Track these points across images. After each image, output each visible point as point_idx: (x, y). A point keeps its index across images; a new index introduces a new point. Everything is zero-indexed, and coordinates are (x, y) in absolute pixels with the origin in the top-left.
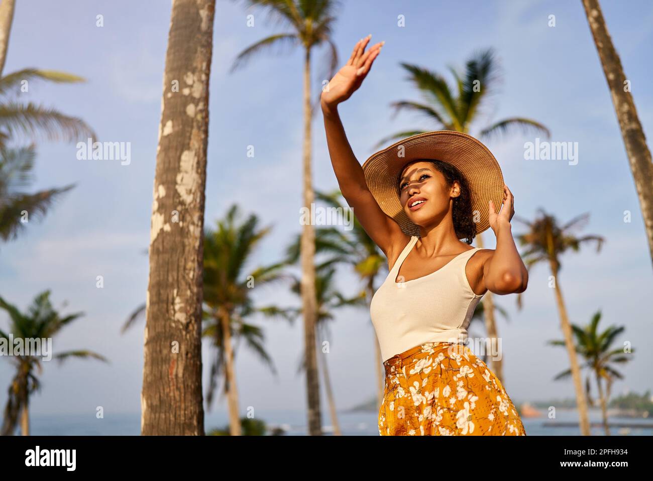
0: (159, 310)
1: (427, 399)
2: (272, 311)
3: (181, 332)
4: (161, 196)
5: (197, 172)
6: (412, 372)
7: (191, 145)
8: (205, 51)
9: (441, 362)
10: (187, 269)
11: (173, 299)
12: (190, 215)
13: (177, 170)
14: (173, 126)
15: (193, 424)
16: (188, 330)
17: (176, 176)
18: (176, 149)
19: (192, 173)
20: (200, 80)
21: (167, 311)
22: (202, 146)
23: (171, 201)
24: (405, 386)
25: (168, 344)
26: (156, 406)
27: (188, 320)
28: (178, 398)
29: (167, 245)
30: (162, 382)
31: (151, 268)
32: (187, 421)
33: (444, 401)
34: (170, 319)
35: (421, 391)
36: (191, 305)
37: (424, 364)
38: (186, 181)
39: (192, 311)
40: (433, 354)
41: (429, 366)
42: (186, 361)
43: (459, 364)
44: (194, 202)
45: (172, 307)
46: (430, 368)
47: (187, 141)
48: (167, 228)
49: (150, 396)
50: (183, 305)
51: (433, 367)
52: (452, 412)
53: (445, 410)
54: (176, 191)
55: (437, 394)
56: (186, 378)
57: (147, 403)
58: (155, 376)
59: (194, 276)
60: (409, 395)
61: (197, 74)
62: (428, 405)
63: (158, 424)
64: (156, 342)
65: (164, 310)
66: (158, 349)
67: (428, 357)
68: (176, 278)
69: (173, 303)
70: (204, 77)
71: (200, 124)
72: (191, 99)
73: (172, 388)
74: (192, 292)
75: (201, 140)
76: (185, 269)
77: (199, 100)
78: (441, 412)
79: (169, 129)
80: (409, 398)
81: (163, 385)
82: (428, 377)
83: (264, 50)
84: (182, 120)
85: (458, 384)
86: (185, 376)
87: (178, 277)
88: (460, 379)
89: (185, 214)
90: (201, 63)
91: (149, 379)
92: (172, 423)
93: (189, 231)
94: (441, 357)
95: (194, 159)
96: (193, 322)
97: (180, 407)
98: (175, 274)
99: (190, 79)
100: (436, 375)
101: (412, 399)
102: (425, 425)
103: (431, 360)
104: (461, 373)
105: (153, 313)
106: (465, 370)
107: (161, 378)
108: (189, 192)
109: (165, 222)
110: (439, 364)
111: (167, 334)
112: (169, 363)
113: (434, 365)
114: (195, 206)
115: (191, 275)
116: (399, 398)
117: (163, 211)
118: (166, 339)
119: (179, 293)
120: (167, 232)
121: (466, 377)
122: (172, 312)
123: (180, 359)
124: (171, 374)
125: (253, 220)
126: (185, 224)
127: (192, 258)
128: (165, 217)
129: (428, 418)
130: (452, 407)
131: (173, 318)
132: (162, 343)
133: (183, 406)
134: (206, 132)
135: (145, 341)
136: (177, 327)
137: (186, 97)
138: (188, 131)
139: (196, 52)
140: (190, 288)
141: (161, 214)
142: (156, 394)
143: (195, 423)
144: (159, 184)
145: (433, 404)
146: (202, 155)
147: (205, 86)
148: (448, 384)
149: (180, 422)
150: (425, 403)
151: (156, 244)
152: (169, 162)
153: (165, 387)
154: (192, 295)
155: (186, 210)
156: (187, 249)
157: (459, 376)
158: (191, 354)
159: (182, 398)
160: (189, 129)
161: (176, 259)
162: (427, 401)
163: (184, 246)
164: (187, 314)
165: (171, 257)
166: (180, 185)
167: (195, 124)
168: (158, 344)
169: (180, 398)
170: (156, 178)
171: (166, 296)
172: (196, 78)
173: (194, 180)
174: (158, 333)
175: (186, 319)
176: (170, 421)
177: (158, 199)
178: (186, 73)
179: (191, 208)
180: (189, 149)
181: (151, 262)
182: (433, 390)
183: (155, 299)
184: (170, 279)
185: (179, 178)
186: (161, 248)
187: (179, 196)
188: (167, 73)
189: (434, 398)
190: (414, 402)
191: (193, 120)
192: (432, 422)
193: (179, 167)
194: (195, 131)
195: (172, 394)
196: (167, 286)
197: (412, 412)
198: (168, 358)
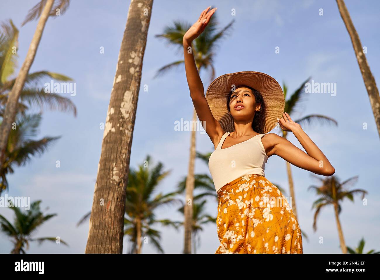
0: (104, 173)
1: (246, 204)
2: (167, 223)
3: (115, 186)
4: (111, 114)
5: (132, 103)
6: (237, 191)
7: (130, 88)
8: (142, 42)
9: (254, 184)
10: (122, 153)
11: (113, 168)
12: (126, 124)
13: (122, 100)
14: (122, 78)
15: (117, 238)
16: (119, 186)
17: (121, 103)
18: (122, 90)
19: (129, 103)
20: (138, 56)
21: (109, 174)
22: (136, 90)
23: (117, 116)
24: (234, 199)
25: (107, 192)
26: (97, 225)
27: (120, 181)
28: (110, 222)
29: (112, 139)
30: (102, 213)
31: (102, 152)
32: (114, 236)
33: (256, 204)
34: (110, 179)
35: (243, 200)
36: (122, 173)
37: (245, 186)
38: (126, 107)
39: (122, 176)
40: (249, 181)
41: (248, 187)
42: (117, 203)
43: (264, 185)
44: (129, 118)
45: (111, 172)
46: (248, 188)
47: (128, 86)
48: (113, 130)
49: (95, 220)
50: (118, 172)
51: (249, 187)
52: (260, 209)
53: (256, 209)
54: (120, 111)
55: (252, 202)
56: (116, 212)
57: (92, 224)
58: (98, 209)
59: (125, 157)
60: (236, 203)
61: (137, 53)
62: (247, 208)
63: (98, 235)
64: (101, 191)
65: (107, 173)
66: (102, 194)
67: (246, 183)
68: (115, 157)
69: (112, 170)
70: (140, 55)
71: (136, 78)
72: (133, 65)
73: (107, 216)
74: (123, 165)
75: (136, 86)
76: (121, 153)
77: (137, 66)
78: (254, 210)
79: (119, 79)
80: (236, 205)
81: (102, 214)
82: (247, 193)
83: (174, 68)
84: (127, 75)
85: (264, 195)
86: (115, 211)
87: (116, 156)
88: (265, 193)
89: (124, 123)
90: (140, 48)
91: (95, 211)
92: (105, 235)
93: (125, 133)
94: (254, 182)
95: (131, 95)
96: (122, 182)
97: (111, 227)
98: (115, 155)
99: (133, 55)
100: (252, 192)
101: (237, 206)
102: (245, 219)
103: (248, 184)
104: (265, 190)
105: (101, 175)
106: (267, 188)
107: (102, 210)
108: (127, 112)
109: (112, 127)
110: (253, 186)
111: (107, 187)
112: (107, 203)
113: (250, 186)
114: (129, 120)
115: (124, 156)
116: (230, 206)
117: (112, 121)
118: (106, 189)
119: (116, 165)
120: (113, 132)
121: (268, 191)
122: (112, 175)
123: (113, 201)
124: (108, 209)
125: (160, 166)
126: (123, 129)
127: (125, 148)
128: (113, 124)
129: (247, 215)
130: (260, 206)
131: (111, 178)
132: (104, 191)
133: (112, 227)
134: (139, 83)
135: (95, 191)
136: (113, 183)
137: (130, 63)
138: (130, 81)
139: (138, 42)
140: (122, 164)
141: (110, 123)
142: (98, 219)
143: (118, 238)
144: (111, 107)
145: (250, 207)
146: (136, 94)
147: (141, 60)
148: (258, 195)
149: (110, 236)
150: (245, 207)
151: (106, 138)
152: (118, 96)
153: (104, 215)
154: (123, 167)
155: (125, 122)
156: (123, 142)
157: (264, 191)
158: (120, 199)
159: (113, 223)
160: (130, 80)
161: (117, 146)
162: (246, 205)
163: (121, 140)
164: (119, 177)
165: (114, 145)
166: (122, 108)
167: (133, 78)
168: (102, 192)
169: (111, 222)
170: (110, 105)
171: (109, 166)
172: (136, 55)
173: (130, 106)
174: (103, 186)
175: (119, 180)
176: (104, 234)
177: (110, 115)
178: (131, 52)
179: (127, 121)
180: (129, 90)
181: (102, 148)
182: (250, 199)
183: (102, 167)
184: (112, 157)
185: (122, 105)
186: (109, 141)
187: (122, 114)
188: (121, 51)
189: (250, 204)
190: (239, 207)
191: (132, 76)
192: (249, 218)
193: (123, 99)
194: (133, 81)
195: (107, 220)
196: (110, 161)
197: (237, 213)
198: (107, 199)
